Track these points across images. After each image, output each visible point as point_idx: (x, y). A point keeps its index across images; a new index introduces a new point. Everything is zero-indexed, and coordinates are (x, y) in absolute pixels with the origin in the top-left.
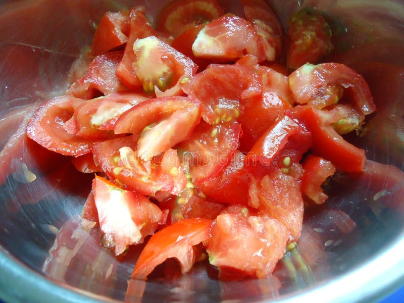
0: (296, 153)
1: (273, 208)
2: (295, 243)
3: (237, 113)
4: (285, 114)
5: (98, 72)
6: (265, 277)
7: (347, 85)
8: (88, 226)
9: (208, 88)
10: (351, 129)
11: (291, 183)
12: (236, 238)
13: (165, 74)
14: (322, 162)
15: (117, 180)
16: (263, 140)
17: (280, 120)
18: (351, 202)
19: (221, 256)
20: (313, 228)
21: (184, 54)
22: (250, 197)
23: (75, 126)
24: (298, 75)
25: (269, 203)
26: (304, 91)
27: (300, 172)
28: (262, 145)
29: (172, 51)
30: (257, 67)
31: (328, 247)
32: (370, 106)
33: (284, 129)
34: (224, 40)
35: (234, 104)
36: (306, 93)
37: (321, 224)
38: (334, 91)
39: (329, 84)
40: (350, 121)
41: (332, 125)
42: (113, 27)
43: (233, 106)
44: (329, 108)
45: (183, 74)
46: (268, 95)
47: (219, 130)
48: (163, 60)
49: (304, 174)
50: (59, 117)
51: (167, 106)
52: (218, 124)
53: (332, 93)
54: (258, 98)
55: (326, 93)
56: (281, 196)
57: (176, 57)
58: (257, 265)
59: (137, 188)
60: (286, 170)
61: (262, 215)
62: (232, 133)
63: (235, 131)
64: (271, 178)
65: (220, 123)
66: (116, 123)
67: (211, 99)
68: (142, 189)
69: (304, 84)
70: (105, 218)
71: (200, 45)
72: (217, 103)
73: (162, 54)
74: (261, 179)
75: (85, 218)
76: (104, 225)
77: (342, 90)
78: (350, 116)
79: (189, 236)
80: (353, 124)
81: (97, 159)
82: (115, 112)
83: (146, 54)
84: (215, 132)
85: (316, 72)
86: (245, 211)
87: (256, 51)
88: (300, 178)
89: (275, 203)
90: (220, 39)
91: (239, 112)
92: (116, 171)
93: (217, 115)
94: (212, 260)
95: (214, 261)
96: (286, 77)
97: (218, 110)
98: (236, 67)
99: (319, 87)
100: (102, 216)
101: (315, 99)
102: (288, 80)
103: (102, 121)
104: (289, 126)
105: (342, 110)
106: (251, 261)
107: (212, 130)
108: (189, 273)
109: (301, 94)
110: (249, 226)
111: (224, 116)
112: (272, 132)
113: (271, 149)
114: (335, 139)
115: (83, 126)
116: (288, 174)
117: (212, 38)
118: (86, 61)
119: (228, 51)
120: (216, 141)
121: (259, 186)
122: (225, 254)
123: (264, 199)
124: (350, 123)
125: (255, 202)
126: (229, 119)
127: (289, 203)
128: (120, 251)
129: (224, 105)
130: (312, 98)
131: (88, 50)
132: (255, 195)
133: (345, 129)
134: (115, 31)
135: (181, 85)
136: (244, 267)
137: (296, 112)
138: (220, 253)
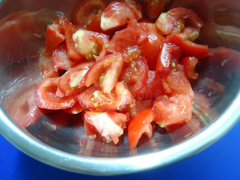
0: (176, 59)
1: (178, 89)
2: (193, 101)
3: (139, 51)
4: (163, 43)
5: (58, 60)
6: (190, 121)
7: (186, 16)
8: (93, 138)
9: (120, 45)
10: (196, 37)
11: (180, 74)
12: (169, 110)
13: (94, 46)
14: (190, 58)
15: (97, 109)
16: (160, 60)
17: (163, 46)
18: (211, 72)
19: (166, 122)
20: (198, 91)
21: (98, 32)
22: (165, 89)
23: (61, 92)
24: (160, 21)
25: (175, 88)
26: (167, 28)
27: (182, 68)
28: (161, 62)
29: (92, 33)
30: (138, 24)
31: (211, 96)
32: (200, 22)
33: (167, 50)
34: (116, 17)
35: (136, 48)
36: (168, 28)
37: (201, 87)
38: (181, 22)
39: (177, 20)
40: (194, 34)
41: (187, 39)
42: (55, 32)
43: (136, 49)
44: (182, 31)
45: (103, 43)
46: (151, 37)
47: (135, 63)
48: (90, 40)
49: (184, 68)
50: (48, 92)
51: (106, 62)
52: (132, 61)
53: (180, 24)
54: (146, 40)
55: (178, 25)
56: (179, 83)
57: (96, 35)
58: (184, 117)
59: (109, 109)
60: (175, 70)
61: (174, 95)
62: (142, 63)
63: (143, 61)
64: (171, 76)
65: (133, 60)
66: (85, 81)
67: (124, 50)
68: (112, 108)
69: (165, 24)
70: (102, 129)
71: (105, 24)
72: (127, 51)
73: (88, 37)
74: (166, 79)
75: (89, 135)
76: (103, 133)
77: (184, 20)
78: (193, 31)
79: (147, 119)
80: (196, 35)
81: (82, 103)
82: (80, 76)
83: (81, 40)
84: (133, 65)
85: (168, 16)
86: (166, 96)
87: (134, 17)
88: (183, 71)
89: (178, 87)
90: (114, 17)
91: (140, 51)
92: (96, 105)
93: (130, 56)
94: (161, 125)
95: (163, 125)
96: (154, 24)
97: (130, 54)
98: (129, 28)
99: (173, 23)
100: (100, 129)
101: (174, 30)
102: (156, 25)
103: (77, 83)
104: (168, 48)
105: (188, 30)
106: (181, 117)
107: (131, 65)
108: (152, 137)
109: (166, 30)
110: (172, 102)
111: (134, 56)
112: (162, 54)
113: (166, 62)
114: (192, 45)
115: (67, 90)
116: (177, 71)
117: (109, 18)
118: (45, 57)
119: (121, 22)
120: (136, 69)
121: (167, 82)
122: (167, 119)
123: (172, 87)
124: (195, 35)
125: (169, 90)
126: (137, 56)
127: (184, 84)
128: (116, 141)
129: (131, 50)
130: (172, 30)
131: (43, 50)
132: (167, 87)
133: (194, 38)
134: (57, 34)
135: (106, 49)
136: (179, 121)
137: (168, 40)
138: (164, 121)
